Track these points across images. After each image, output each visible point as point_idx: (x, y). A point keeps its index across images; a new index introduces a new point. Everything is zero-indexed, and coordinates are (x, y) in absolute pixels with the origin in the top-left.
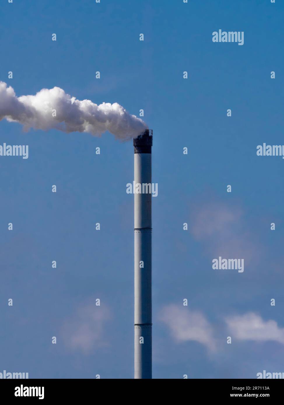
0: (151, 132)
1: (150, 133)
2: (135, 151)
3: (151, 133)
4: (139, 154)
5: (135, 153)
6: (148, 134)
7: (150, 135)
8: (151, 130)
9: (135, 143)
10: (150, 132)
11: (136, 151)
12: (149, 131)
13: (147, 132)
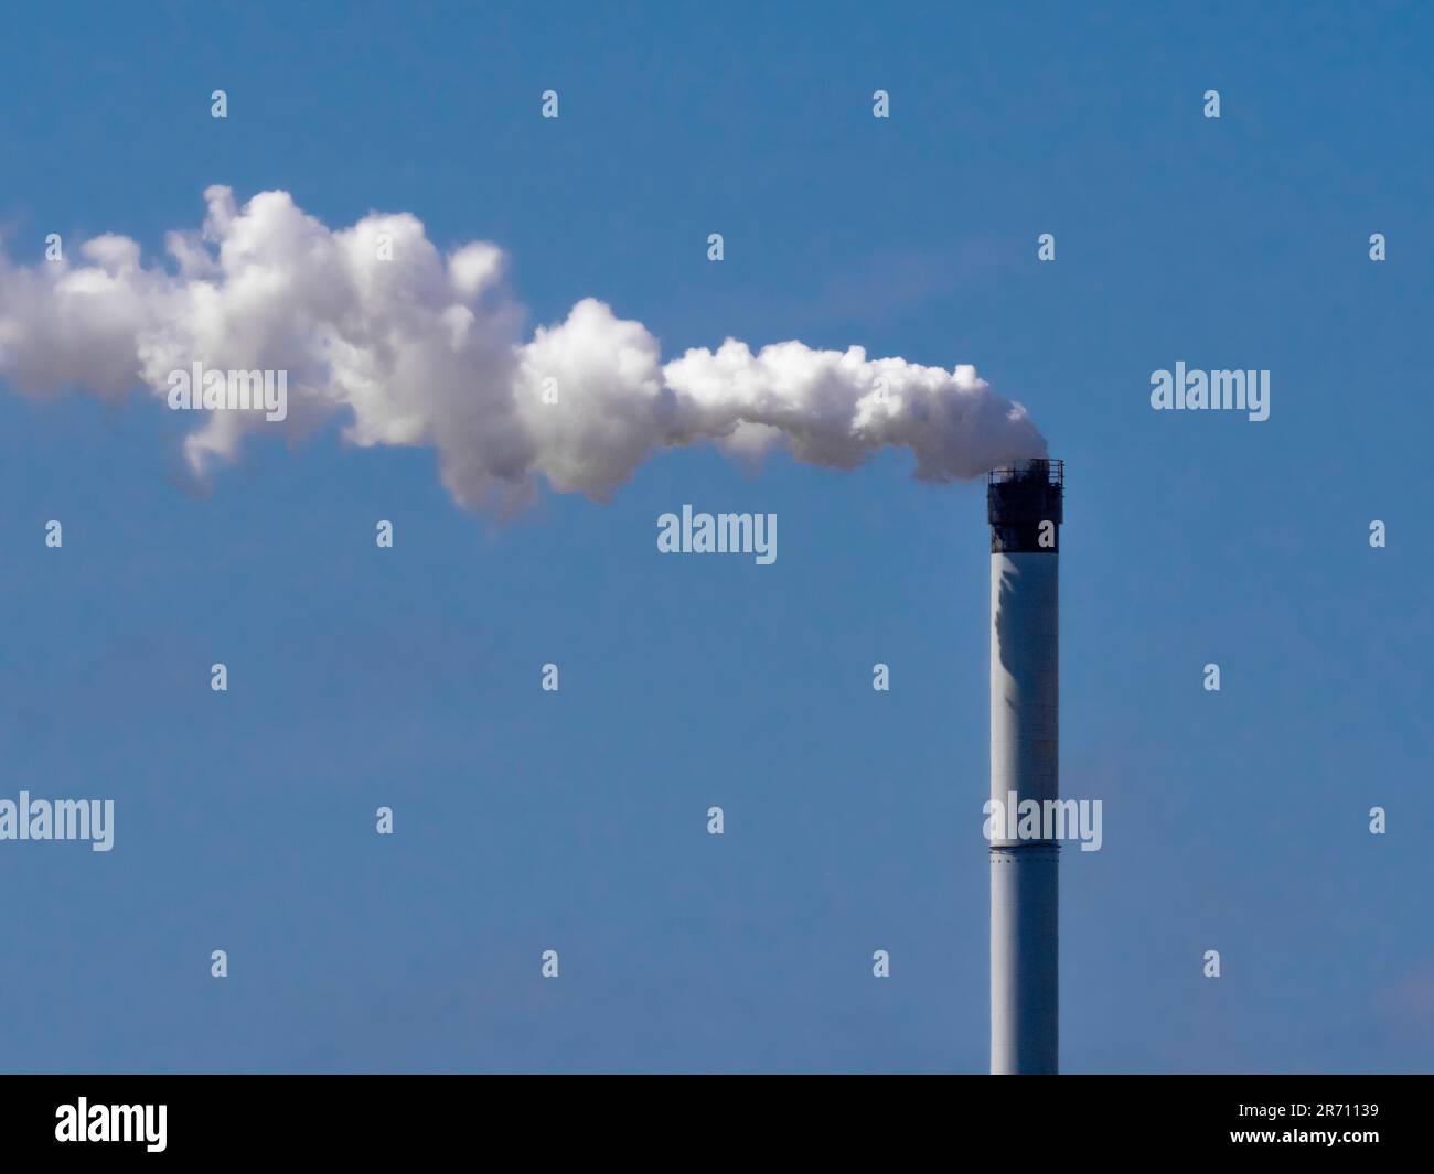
0: (1056, 469)
1: (1051, 475)
2: (994, 542)
3: (1057, 475)
4: (1013, 554)
5: (995, 551)
6: (1046, 477)
7: (1052, 480)
8: (1056, 463)
9: (994, 513)
10: (1051, 469)
11: (1000, 543)
12: (1048, 465)
13: (1039, 469)
